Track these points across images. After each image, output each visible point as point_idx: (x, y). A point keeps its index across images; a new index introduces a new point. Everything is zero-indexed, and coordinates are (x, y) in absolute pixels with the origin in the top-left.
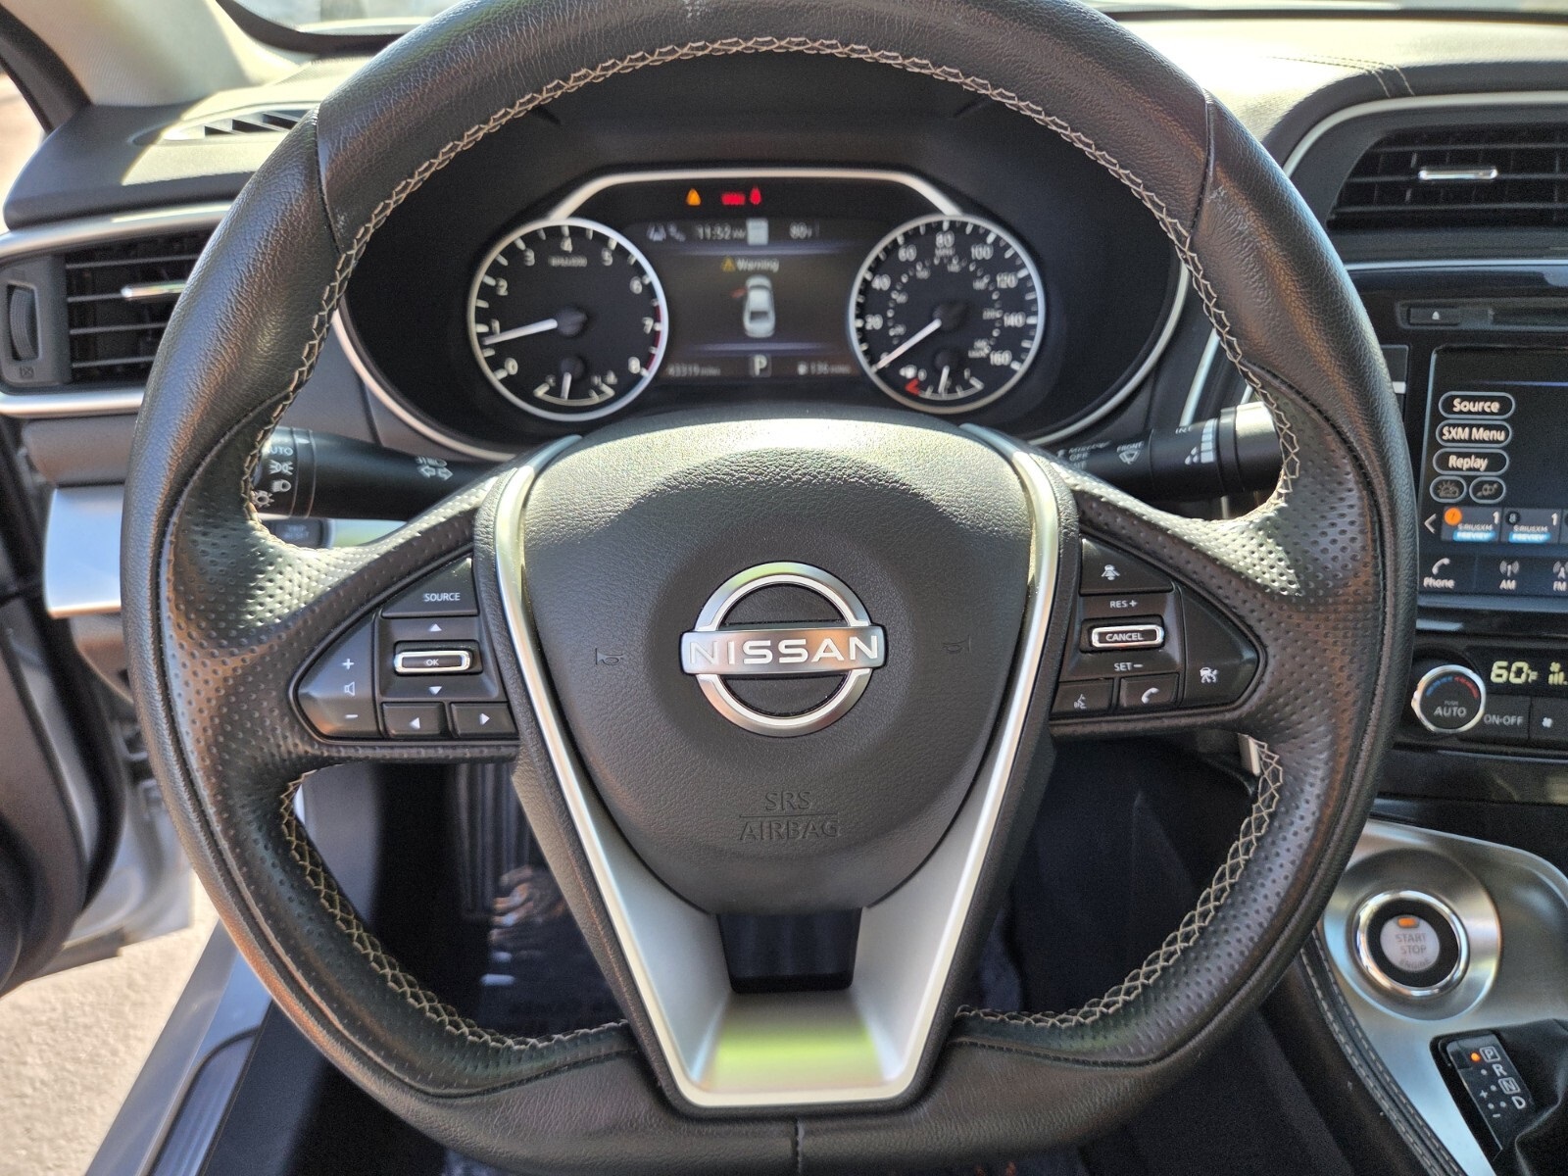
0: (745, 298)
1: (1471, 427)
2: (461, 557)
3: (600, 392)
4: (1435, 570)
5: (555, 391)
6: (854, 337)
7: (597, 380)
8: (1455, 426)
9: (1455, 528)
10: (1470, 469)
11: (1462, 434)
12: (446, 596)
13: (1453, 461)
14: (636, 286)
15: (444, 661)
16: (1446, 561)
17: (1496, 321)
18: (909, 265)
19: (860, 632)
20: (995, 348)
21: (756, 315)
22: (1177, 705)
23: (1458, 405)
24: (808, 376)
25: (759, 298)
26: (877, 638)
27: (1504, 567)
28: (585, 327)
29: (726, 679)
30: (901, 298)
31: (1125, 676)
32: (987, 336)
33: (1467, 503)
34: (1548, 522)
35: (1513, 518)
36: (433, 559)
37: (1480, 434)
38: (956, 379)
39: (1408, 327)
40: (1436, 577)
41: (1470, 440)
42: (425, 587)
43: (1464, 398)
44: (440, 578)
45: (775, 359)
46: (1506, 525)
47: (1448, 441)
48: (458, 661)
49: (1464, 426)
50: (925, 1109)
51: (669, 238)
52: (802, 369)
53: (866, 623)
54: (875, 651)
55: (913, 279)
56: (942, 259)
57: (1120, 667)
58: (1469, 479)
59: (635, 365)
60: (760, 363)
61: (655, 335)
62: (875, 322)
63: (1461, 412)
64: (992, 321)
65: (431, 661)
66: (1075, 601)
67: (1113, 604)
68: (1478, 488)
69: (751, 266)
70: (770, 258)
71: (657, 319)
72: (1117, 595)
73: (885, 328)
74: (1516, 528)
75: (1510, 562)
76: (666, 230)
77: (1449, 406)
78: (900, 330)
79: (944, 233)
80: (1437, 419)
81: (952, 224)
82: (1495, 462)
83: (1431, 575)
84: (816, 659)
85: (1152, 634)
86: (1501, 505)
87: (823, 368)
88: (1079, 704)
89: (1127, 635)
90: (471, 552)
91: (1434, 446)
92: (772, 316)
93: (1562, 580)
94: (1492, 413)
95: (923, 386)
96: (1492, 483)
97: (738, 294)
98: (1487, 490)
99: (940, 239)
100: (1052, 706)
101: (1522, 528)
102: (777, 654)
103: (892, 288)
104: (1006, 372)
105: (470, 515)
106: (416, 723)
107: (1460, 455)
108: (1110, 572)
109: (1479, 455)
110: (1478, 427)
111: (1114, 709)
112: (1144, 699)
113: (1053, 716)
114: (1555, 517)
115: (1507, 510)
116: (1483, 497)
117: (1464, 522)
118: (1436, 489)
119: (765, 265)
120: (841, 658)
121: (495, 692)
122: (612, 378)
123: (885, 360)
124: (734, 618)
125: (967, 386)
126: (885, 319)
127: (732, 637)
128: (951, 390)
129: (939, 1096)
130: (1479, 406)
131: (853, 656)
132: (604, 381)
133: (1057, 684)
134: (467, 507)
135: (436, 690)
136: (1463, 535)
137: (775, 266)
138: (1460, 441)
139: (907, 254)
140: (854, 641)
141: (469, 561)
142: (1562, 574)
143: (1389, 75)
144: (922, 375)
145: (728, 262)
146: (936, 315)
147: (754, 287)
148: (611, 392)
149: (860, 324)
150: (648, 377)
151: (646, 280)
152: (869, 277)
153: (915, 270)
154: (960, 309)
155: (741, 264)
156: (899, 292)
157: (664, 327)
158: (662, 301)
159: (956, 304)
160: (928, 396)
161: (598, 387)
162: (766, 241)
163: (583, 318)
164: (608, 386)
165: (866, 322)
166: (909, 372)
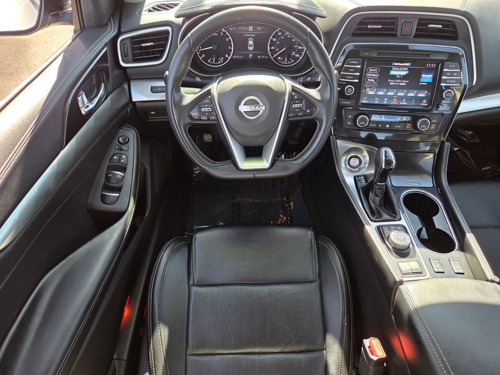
1: (372, 74)
2: (209, 96)
3: (220, 61)
4: (364, 99)
5: (212, 61)
6: (269, 51)
7: (220, 59)
8: (369, 73)
9: (368, 92)
10: (371, 81)
11: (371, 75)
12: (207, 101)
13: (369, 80)
14: (227, 40)
15: (208, 110)
16: (366, 98)
17: (377, 55)
18: (280, 36)
19: (262, 106)
20: (296, 54)
21: (250, 46)
22: (305, 115)
23: (370, 70)
25: (251, 42)
26: (264, 106)
27: (376, 99)
28: (217, 48)
29: (244, 112)
30: (278, 43)
31: (297, 111)
32: (295, 51)
33: (370, 87)
34: (384, 91)
35: (378, 90)
36: (205, 96)
37: (373, 75)
38: (288, 60)
39: (362, 56)
40: (364, 100)
41: (372, 76)
42: (205, 100)
43: (371, 69)
44: (206, 98)
45: (254, 55)
46: (377, 91)
47: (368, 76)
48: (210, 110)
49: (371, 74)
50: (271, 169)
52: (259, 57)
53: (263, 104)
54: (264, 108)
55: (281, 39)
56: (286, 35)
57: (297, 110)
58: (371, 83)
59: (227, 56)
60: (251, 55)
61: (231, 49)
62: (273, 48)
63: (370, 71)
64: (296, 48)
65: (206, 109)
66: (291, 101)
67: (296, 102)
68: (372, 85)
69: (249, 35)
70: (253, 34)
71: (231, 47)
72: (297, 100)
73: (275, 49)
74: (378, 92)
75: (377, 98)
76: (233, 28)
77: (368, 70)
78: (278, 49)
80: (366, 72)
82: (376, 80)
83: (363, 100)
84: (256, 109)
85: (301, 106)
86: (376, 88)
87: (263, 57)
88: (291, 115)
89: (297, 106)
90: (210, 95)
91: (365, 77)
92: (253, 46)
93: (386, 101)
94: (376, 71)
95: (282, 61)
96: (375, 84)
97: (247, 41)
98: (374, 85)
100: (287, 116)
101: (380, 92)
102: (251, 108)
103: (277, 41)
104: (298, 58)
105: (210, 90)
106: (205, 118)
107: (370, 79)
108: (296, 97)
109: (373, 79)
110: (373, 74)
111: (296, 116)
112: (300, 115)
113: (288, 117)
114: (385, 90)
115: (377, 89)
116: (373, 86)
117: (370, 91)
118: (365, 85)
119: (252, 35)
120: (259, 109)
121: (215, 114)
122: (222, 59)
123: (275, 55)
124: (245, 104)
125: (291, 61)
126: (275, 47)
127: (245, 106)
128: (287, 62)
129: (273, 168)
130: (374, 70)
131: (261, 109)
132: (221, 59)
133: (288, 113)
134: (209, 89)
135: (207, 114)
136: (369, 93)
137: (254, 36)
138: (370, 76)
139: (280, 34)
140: (261, 107)
141: (210, 96)
142: (386, 100)
143: (363, 7)
144: (282, 59)
145: (245, 35)
146: (285, 47)
147: (250, 40)
148: (222, 61)
149: (270, 48)
150: (230, 58)
151: (229, 39)
152: (272, 38)
153: (281, 37)
154: (289, 45)
155: (247, 35)
156: (278, 42)
157: (233, 48)
158: (232, 43)
159: (289, 44)
160: (283, 63)
161: (220, 60)
162: (252, 30)
163: (217, 46)
164: (222, 60)
165: (271, 48)
166: (280, 58)
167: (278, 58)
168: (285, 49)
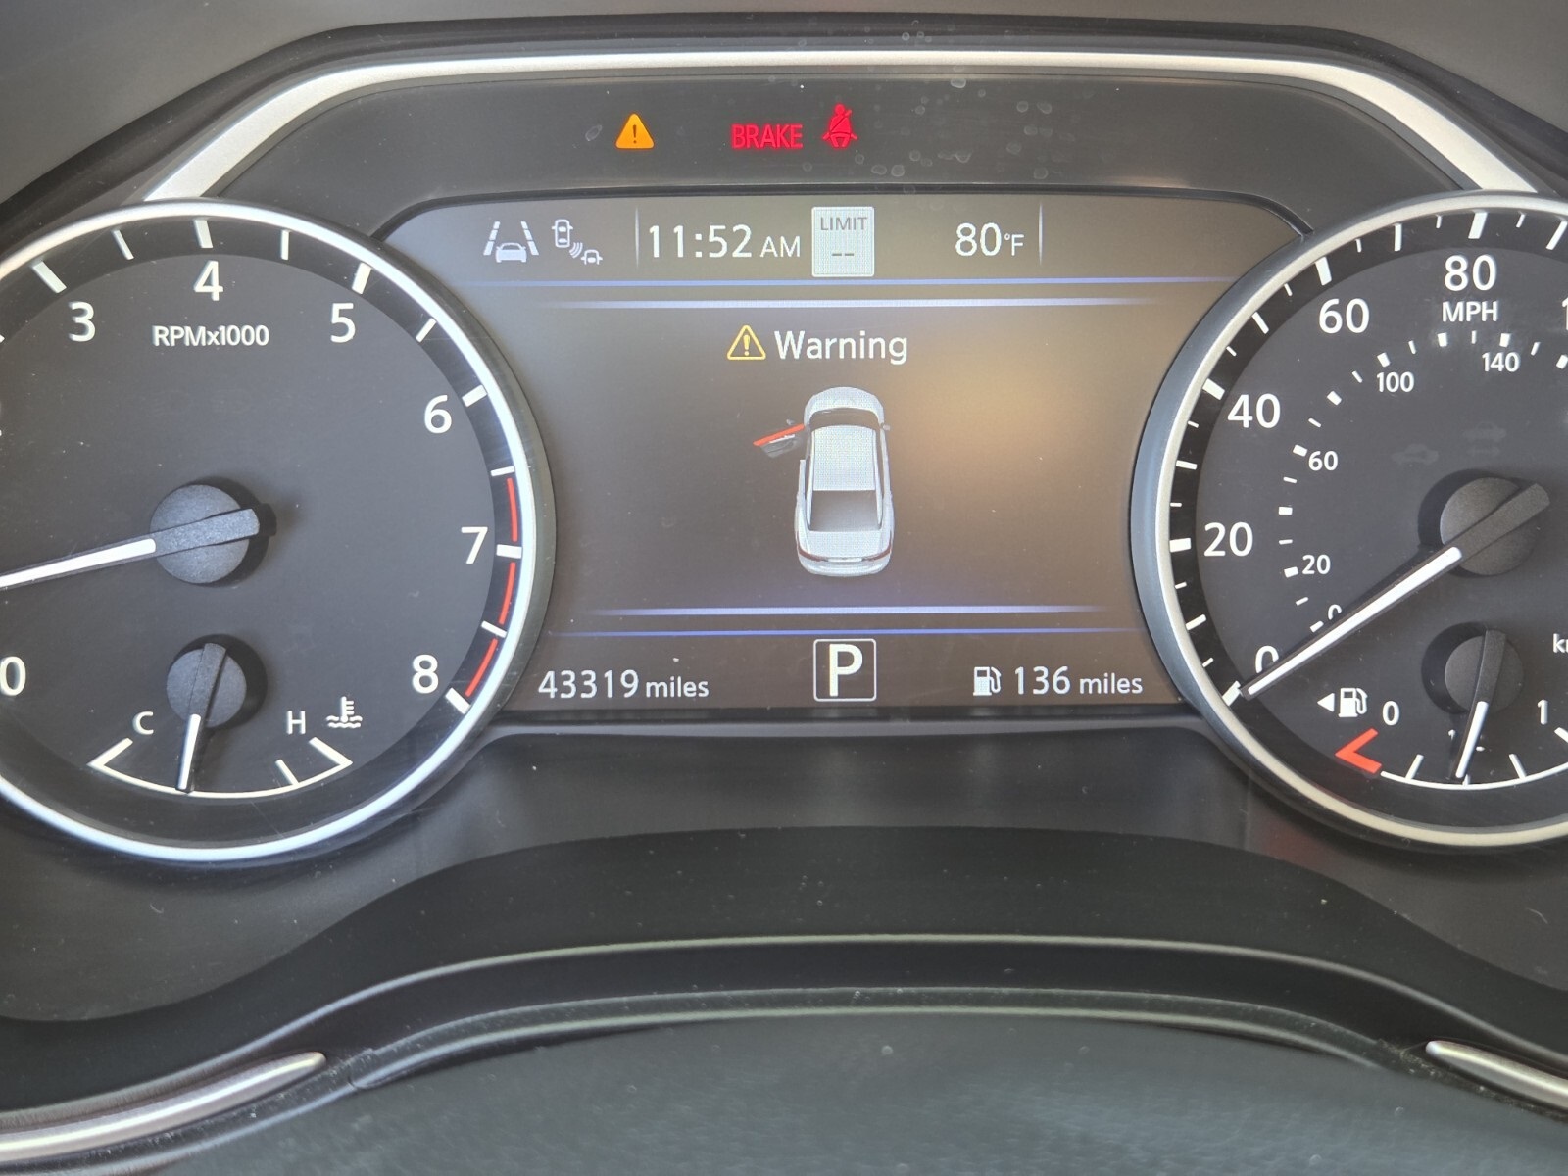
0: (801, 451)
5: (156, 757)
6: (1167, 590)
7: (295, 725)
14: (436, 416)
18: (1355, 351)
21: (831, 507)
24: (1002, 707)
25: (845, 453)
28: (257, 551)
51: (551, 258)
52: (985, 686)
56: (1458, 330)
59: (425, 673)
60: (842, 660)
61: (502, 574)
62: (1233, 540)
69: (818, 349)
73: (1268, 556)
76: (544, 237)
78: (1320, 564)
79: (1472, 249)
81: (1499, 220)
87: (1054, 682)
92: (886, 512)
95: (1393, 749)
97: (775, 443)
99: (1456, 269)
103: (1292, 428)
122: (346, 717)
123: (1274, 666)
126: (1267, 528)
128: (1488, 764)
144: (1391, 713)
145: (746, 335)
146: (1447, 524)
147: (824, 419)
148: (343, 762)
149: (1183, 544)
150: (471, 712)
151: (470, 398)
152: (1217, 392)
153: (1371, 369)
154: (1530, 503)
155: (788, 345)
156: (1315, 443)
157: (526, 553)
158: (520, 466)
159: (1518, 485)
160: (1409, 779)
161: (300, 741)
162: (868, 270)
163: (247, 523)
164: (337, 739)
165: (1201, 540)
166: (1351, 706)
167: (1327, 702)
168: (1451, 556)
